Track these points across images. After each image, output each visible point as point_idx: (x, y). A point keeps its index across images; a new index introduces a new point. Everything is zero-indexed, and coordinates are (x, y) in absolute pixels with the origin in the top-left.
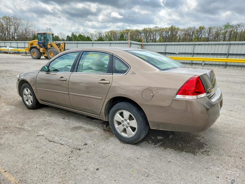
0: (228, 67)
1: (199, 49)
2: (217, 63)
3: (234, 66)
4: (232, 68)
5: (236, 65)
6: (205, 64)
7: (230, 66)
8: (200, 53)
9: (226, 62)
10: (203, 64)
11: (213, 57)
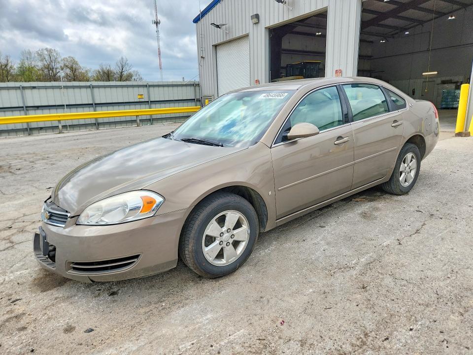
0: (101, 126)
1: (34, 97)
2: (82, 122)
3: (110, 123)
4: (107, 127)
5: (112, 121)
6: (65, 127)
7: (104, 124)
8: (40, 105)
9: (96, 119)
10: (60, 127)
11: (77, 111)
